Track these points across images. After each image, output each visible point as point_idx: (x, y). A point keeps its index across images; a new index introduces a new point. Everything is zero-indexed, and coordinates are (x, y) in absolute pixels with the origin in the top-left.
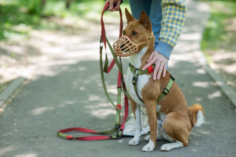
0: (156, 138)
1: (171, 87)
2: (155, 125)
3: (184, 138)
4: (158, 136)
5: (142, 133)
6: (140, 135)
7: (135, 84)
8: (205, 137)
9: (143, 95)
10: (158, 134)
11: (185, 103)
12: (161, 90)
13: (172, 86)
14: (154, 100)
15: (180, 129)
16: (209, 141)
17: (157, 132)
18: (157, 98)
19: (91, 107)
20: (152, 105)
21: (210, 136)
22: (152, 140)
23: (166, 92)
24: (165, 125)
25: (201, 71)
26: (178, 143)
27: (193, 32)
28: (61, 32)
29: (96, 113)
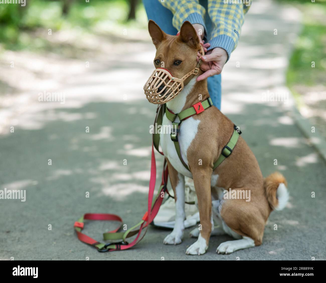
0: (210, 232)
1: (235, 144)
2: (208, 211)
3: (255, 230)
4: (213, 229)
5: (187, 224)
6: (183, 228)
7: (176, 140)
8: (290, 230)
9: (189, 158)
10: (213, 225)
11: (259, 171)
12: (218, 150)
13: (237, 143)
14: (208, 169)
15: (249, 217)
16: (298, 237)
17: (212, 223)
18: (212, 165)
19: (102, 180)
20: (203, 176)
21: (298, 227)
22: (203, 236)
23: (228, 152)
24: (224, 210)
25: (286, 121)
26: (246, 239)
27: (272, 55)
28: (53, 55)
29: (110, 191)
